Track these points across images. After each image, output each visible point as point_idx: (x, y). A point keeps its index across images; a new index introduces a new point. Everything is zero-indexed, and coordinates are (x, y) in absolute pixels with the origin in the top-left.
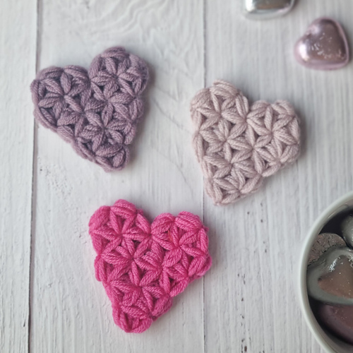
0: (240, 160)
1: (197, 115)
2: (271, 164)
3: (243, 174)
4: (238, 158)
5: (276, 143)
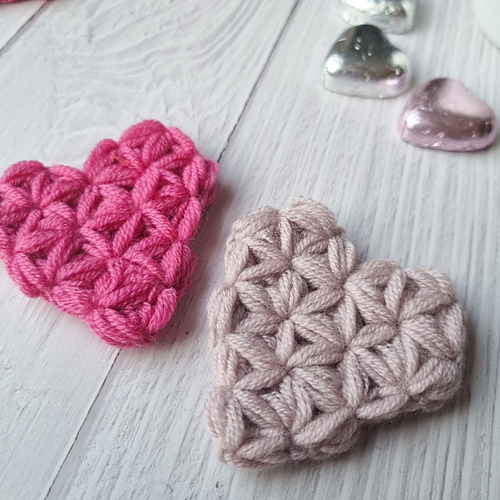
0: (310, 361)
1: (241, 250)
2: (384, 391)
3: (310, 397)
4: (305, 356)
5: (405, 344)
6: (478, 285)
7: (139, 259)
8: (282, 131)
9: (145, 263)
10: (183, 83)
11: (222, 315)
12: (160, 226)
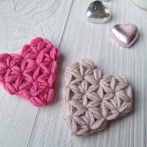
0: (92, 106)
1: (70, 76)
2: (113, 112)
3: (94, 116)
4: (91, 105)
5: (117, 98)
6: (134, 78)
7: (42, 81)
8: (76, 36)
9: (43, 82)
10: (45, 23)
11: (67, 95)
12: (46, 70)
